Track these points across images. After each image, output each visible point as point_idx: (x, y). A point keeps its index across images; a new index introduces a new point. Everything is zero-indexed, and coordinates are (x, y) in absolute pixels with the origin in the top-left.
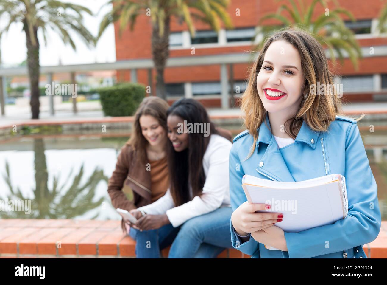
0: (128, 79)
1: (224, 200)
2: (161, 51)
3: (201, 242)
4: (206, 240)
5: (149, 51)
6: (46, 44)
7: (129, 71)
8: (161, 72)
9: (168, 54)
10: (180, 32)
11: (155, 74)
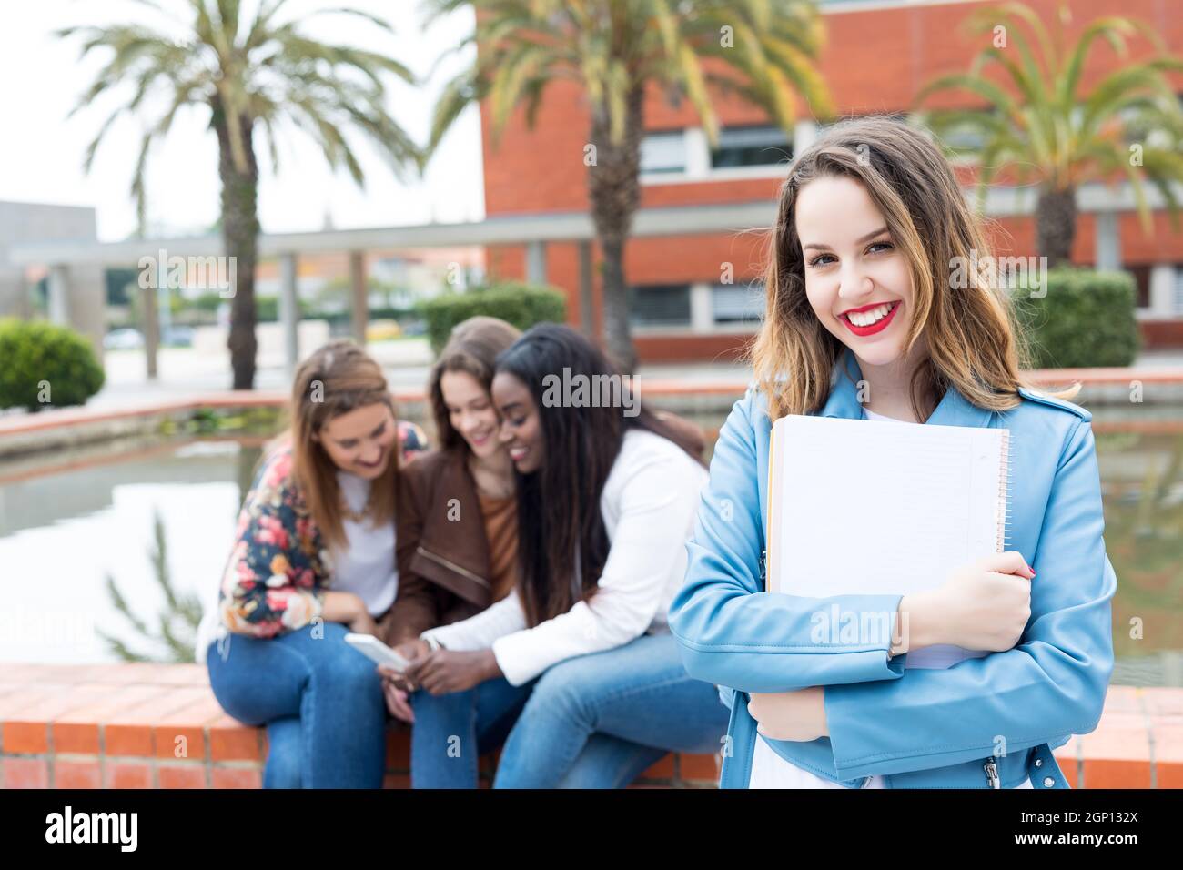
0: (518, 273)
1: (657, 614)
2: (617, 187)
3: (591, 731)
4: (605, 724)
5: (582, 190)
6: (276, 168)
7: (520, 247)
8: (615, 251)
9: (637, 198)
10: (678, 131)
11: (599, 257)
